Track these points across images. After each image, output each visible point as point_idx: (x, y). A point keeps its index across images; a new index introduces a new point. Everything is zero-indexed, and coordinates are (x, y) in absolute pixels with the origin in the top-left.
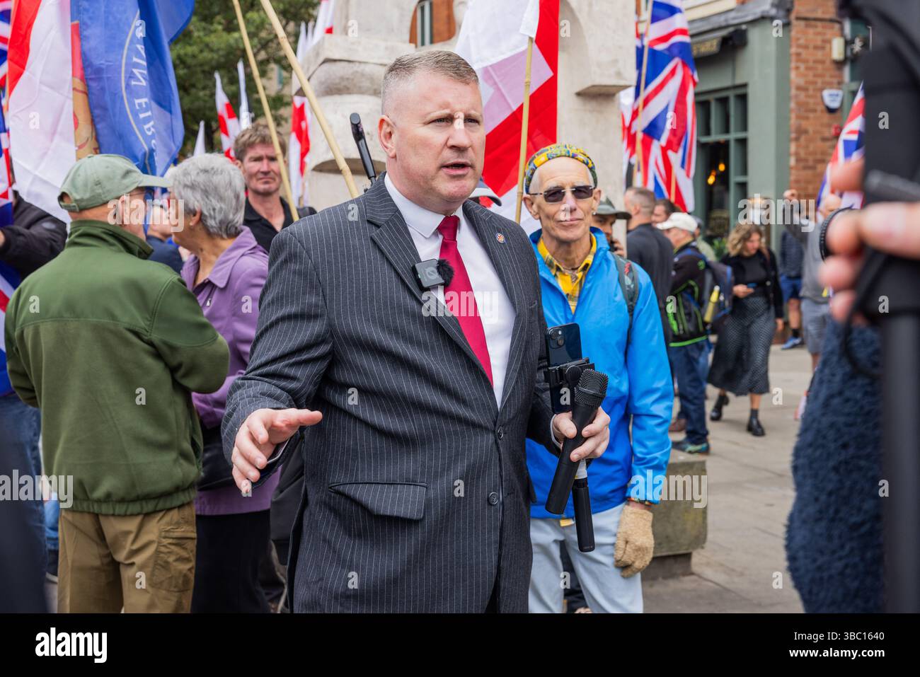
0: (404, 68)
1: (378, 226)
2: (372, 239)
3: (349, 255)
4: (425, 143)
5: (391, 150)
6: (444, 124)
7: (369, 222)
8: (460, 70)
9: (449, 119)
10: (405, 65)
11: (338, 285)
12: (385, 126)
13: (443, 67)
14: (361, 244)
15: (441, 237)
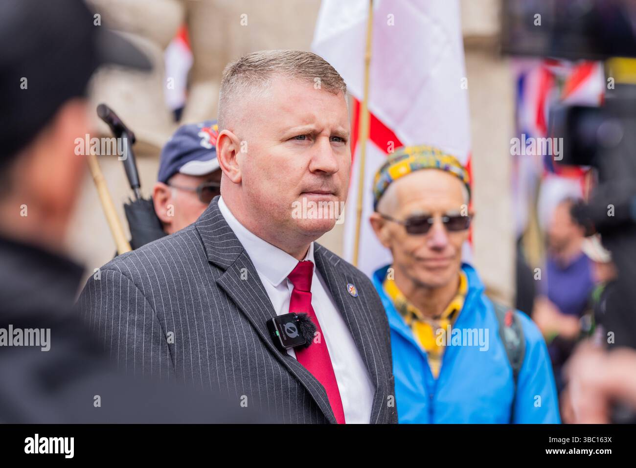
0: (256, 71)
1: (223, 270)
2: (219, 286)
3: (197, 305)
4: (282, 165)
5: (235, 173)
6: (305, 142)
7: (211, 263)
8: (327, 77)
9: (312, 136)
10: (256, 67)
11: (187, 342)
12: (226, 143)
13: (308, 72)
14: (209, 291)
15: (291, 287)
